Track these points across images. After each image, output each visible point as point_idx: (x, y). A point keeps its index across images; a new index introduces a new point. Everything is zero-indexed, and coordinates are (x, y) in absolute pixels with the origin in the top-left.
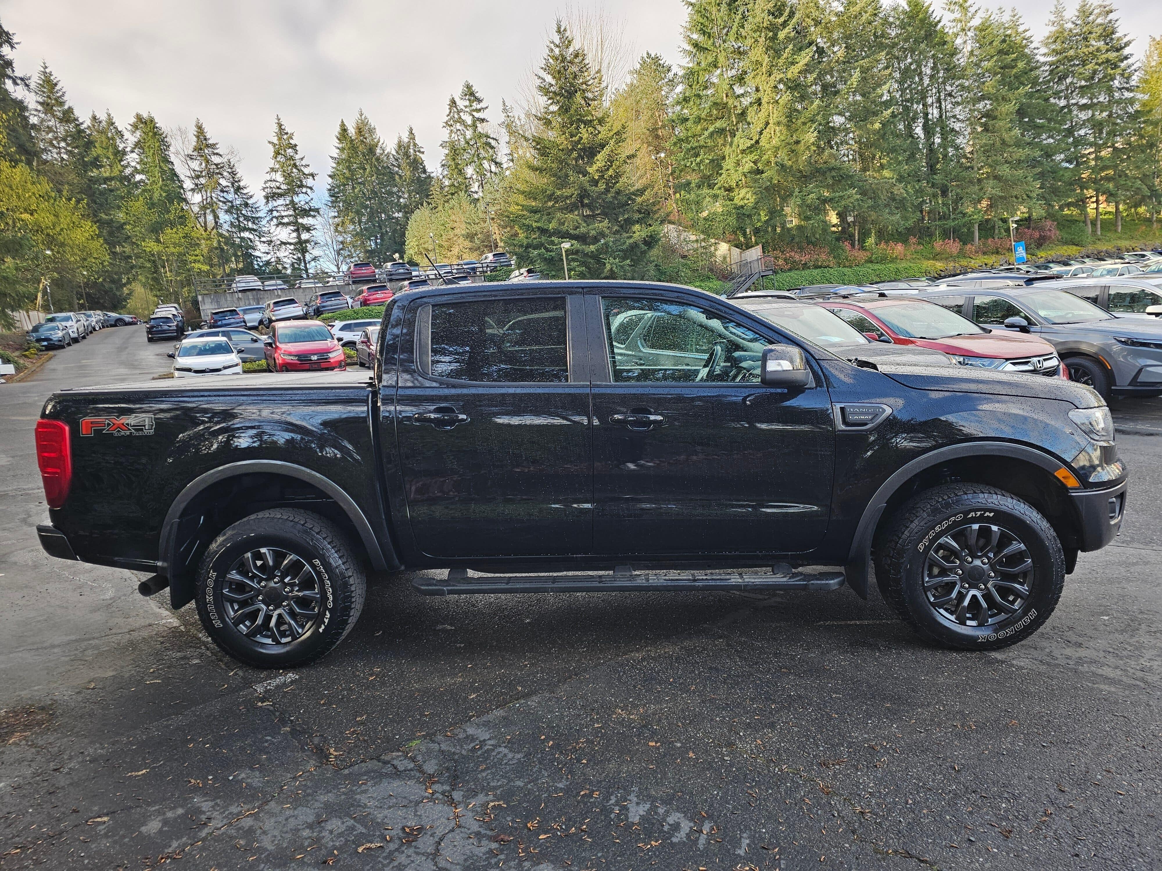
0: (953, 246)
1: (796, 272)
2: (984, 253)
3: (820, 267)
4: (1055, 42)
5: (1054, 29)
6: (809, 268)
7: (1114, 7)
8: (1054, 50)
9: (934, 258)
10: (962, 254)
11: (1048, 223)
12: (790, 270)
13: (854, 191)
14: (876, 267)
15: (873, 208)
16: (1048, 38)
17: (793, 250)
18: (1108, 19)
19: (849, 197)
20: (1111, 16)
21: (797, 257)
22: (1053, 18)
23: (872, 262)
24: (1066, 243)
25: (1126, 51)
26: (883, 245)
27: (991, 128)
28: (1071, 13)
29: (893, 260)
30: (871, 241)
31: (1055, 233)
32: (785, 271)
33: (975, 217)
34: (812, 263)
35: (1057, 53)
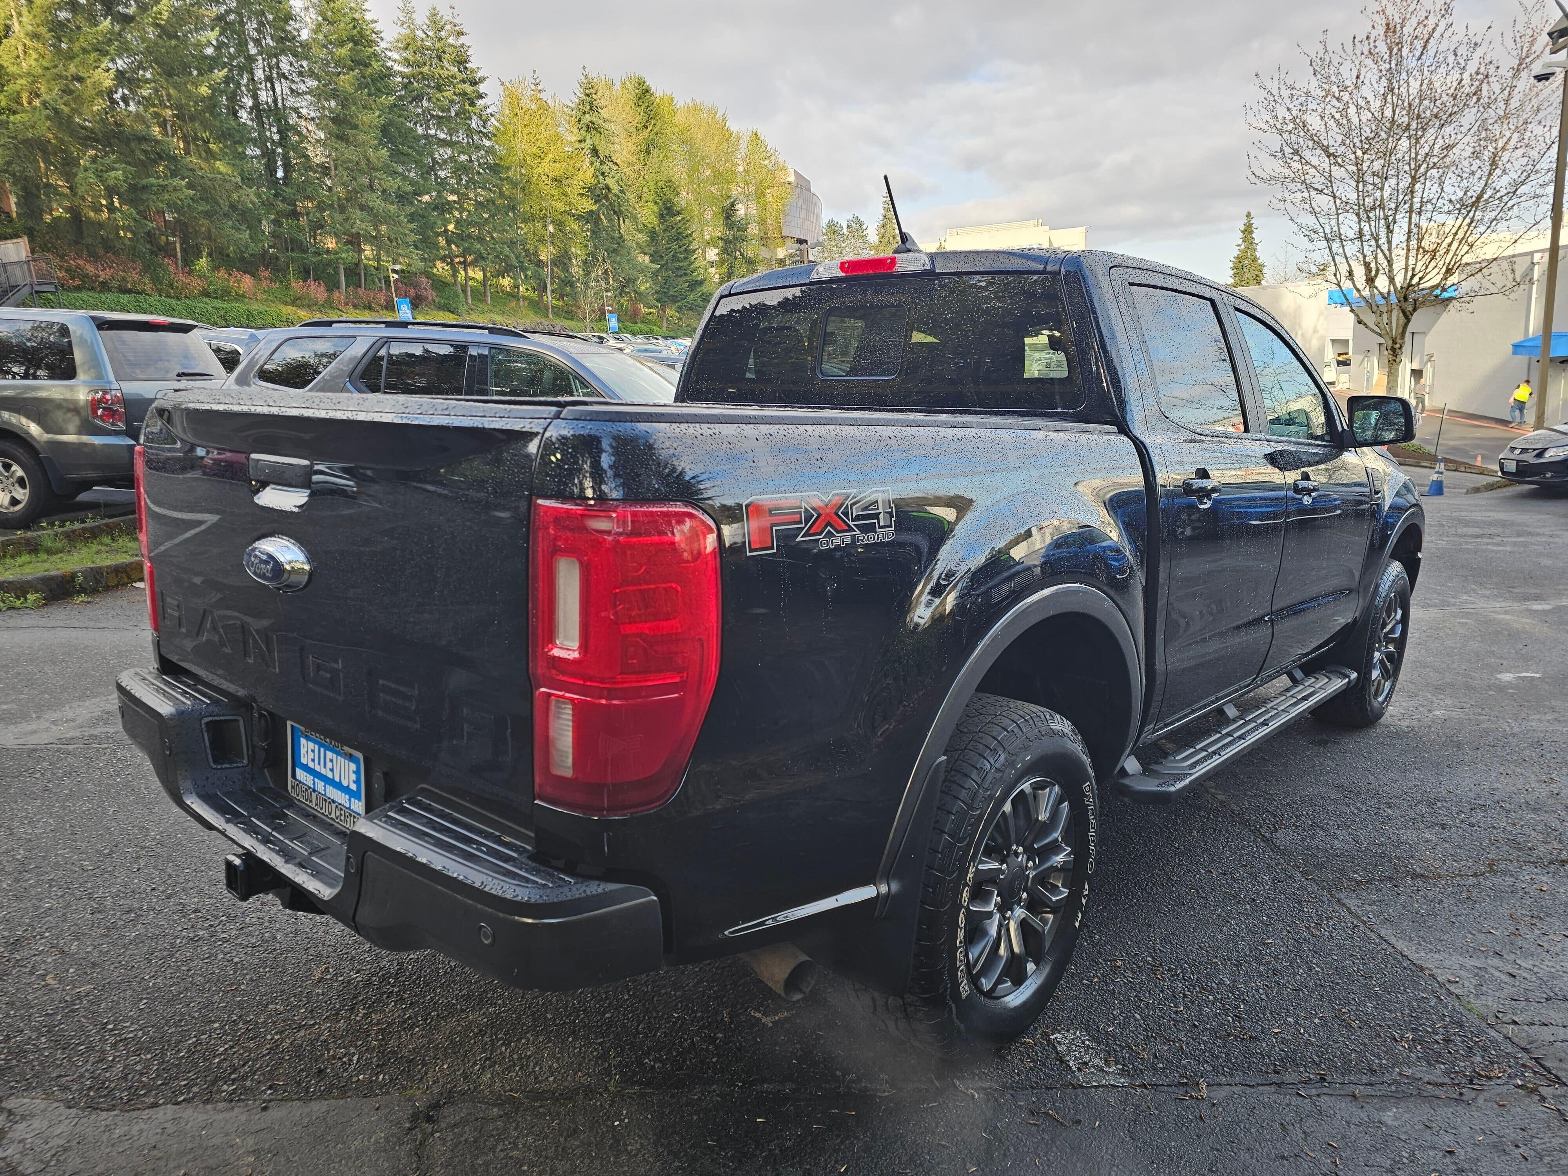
0: (317, 291)
1: (90, 294)
2: (355, 307)
3: (129, 291)
4: (406, 48)
5: (404, 31)
6: (109, 290)
7: (465, 30)
8: (406, 59)
9: (293, 303)
10: (329, 304)
11: (424, 280)
12: (78, 289)
13: (184, 183)
14: (218, 303)
15: (208, 215)
16: (398, 41)
17: (80, 257)
18: (460, 42)
19: (175, 190)
20: (463, 40)
21: (90, 269)
22: (401, 16)
23: (208, 295)
24: (441, 308)
25: (482, 88)
26: (222, 273)
27: (351, 139)
28: (421, 19)
29: (240, 297)
30: (203, 262)
31: (431, 294)
32: (69, 290)
33: (343, 255)
34: (114, 284)
35: (409, 65)
